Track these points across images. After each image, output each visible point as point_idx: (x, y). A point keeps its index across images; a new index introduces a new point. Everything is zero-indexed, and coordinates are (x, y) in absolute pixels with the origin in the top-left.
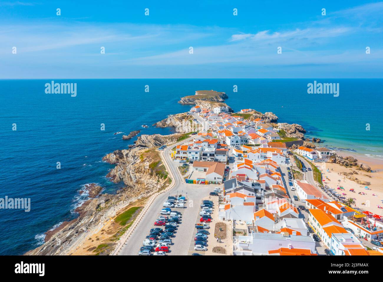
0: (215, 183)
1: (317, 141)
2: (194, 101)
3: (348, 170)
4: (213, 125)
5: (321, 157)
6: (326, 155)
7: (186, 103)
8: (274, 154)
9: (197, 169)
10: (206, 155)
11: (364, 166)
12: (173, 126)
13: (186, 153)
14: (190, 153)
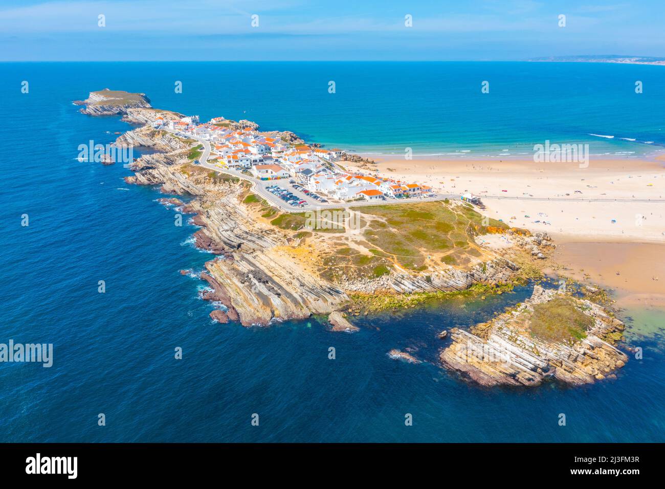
0: (284, 178)
1: (318, 146)
2: (112, 109)
3: (358, 164)
4: (214, 138)
5: (335, 156)
6: (339, 154)
7: (99, 113)
8: (308, 155)
9: (260, 172)
10: (256, 161)
11: (369, 160)
12: (141, 145)
13: (237, 161)
14: (241, 161)
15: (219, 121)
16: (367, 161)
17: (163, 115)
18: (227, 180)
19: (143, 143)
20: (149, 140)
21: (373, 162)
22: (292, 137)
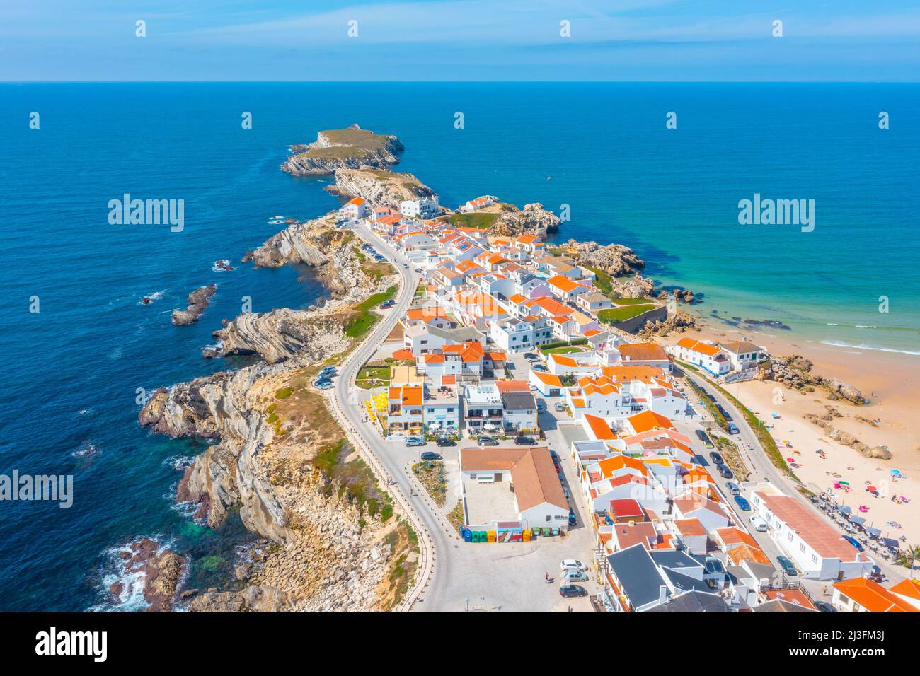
0: (550, 533)
1: (688, 298)
2: (326, 163)
8: (655, 394)
9: (473, 477)
10: (478, 413)
11: (847, 390)
12: (302, 262)
13: (420, 412)
14: (432, 410)
15: (481, 208)
16: (839, 391)
17: (384, 186)
19: (306, 258)
20: (317, 251)
21: (859, 401)
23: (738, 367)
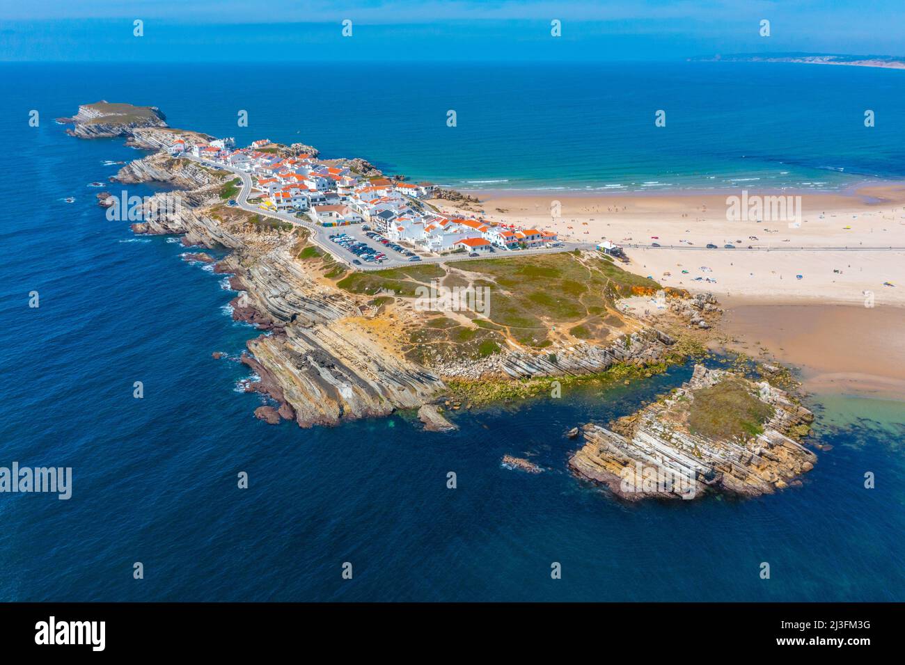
0: (355, 223)
1: (402, 179)
2: (111, 129)
3: (457, 203)
4: (257, 169)
6: (430, 190)
7: (94, 135)
8: (388, 192)
9: (321, 215)
10: (315, 200)
11: (472, 197)
12: (154, 180)
13: (290, 201)
14: (295, 200)
15: (263, 146)
16: (469, 198)
17: (184, 136)
18: (276, 227)
19: (157, 177)
20: (165, 173)
21: (476, 201)
22: (366, 166)
23: (425, 193)
